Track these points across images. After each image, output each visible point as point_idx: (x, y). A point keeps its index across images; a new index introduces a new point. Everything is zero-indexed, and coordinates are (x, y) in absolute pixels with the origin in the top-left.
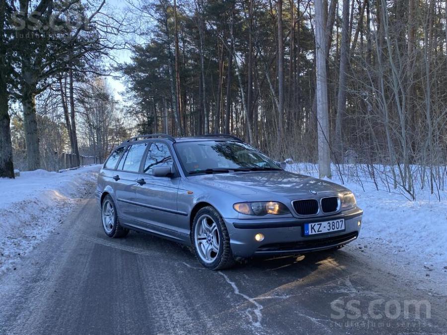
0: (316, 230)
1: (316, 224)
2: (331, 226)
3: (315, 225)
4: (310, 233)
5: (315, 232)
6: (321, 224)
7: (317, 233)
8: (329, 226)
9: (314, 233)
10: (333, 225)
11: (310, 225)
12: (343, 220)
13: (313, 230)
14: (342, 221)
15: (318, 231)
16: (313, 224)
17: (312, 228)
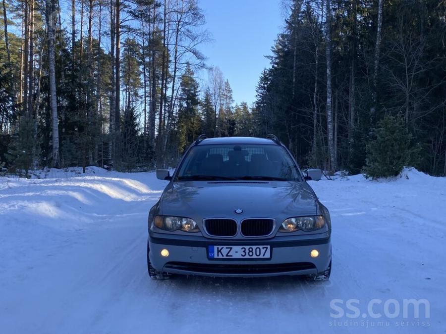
0: (225, 254)
1: (225, 247)
2: (247, 251)
3: (222, 248)
4: (216, 256)
5: (223, 256)
6: (231, 248)
7: (225, 257)
8: (244, 251)
9: (220, 256)
10: (250, 251)
11: (216, 247)
12: (269, 247)
13: (220, 253)
14: (267, 248)
15: (227, 255)
16: (220, 247)
17: (219, 251)
